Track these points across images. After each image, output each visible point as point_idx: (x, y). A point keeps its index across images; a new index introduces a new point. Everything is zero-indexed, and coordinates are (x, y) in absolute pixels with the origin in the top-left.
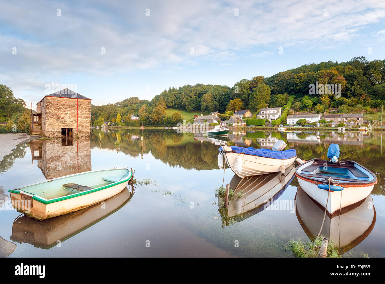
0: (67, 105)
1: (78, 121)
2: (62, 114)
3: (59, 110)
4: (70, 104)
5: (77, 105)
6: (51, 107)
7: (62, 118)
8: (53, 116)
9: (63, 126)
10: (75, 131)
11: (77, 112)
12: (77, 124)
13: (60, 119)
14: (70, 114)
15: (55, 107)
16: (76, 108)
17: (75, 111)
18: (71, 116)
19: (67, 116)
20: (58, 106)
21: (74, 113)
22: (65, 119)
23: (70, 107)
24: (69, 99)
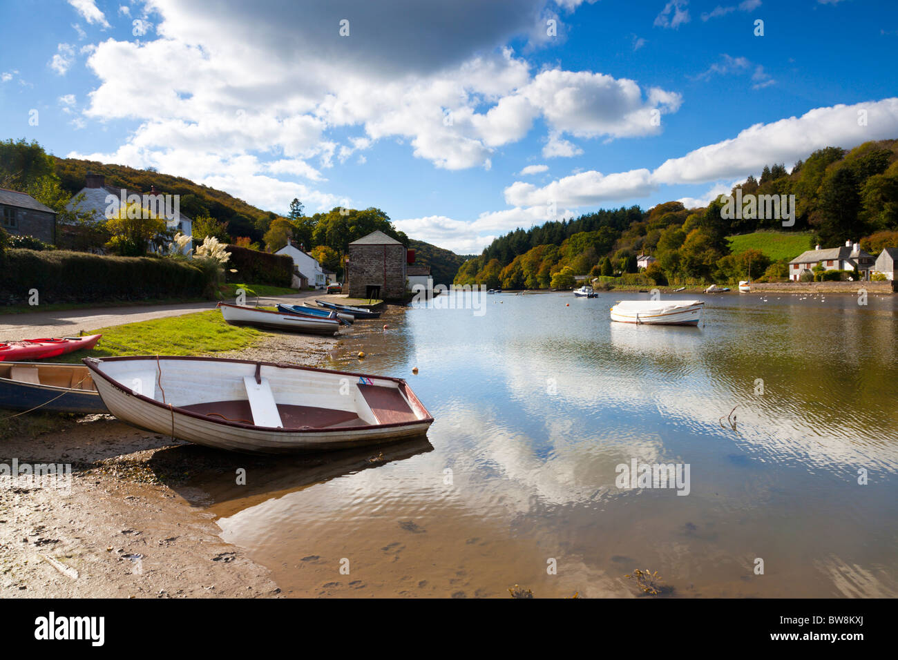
0: (372, 255)
1: (386, 275)
3: (363, 261)
4: (376, 253)
5: (385, 254)
6: (354, 259)
7: (367, 272)
8: (356, 269)
9: (368, 283)
10: (382, 289)
11: (385, 263)
12: (385, 279)
13: (365, 273)
14: (377, 266)
15: (359, 258)
16: (383, 257)
17: (382, 262)
18: (378, 269)
19: (373, 269)
20: (362, 256)
21: (382, 264)
22: (370, 273)
23: (376, 257)
24: (375, 247)
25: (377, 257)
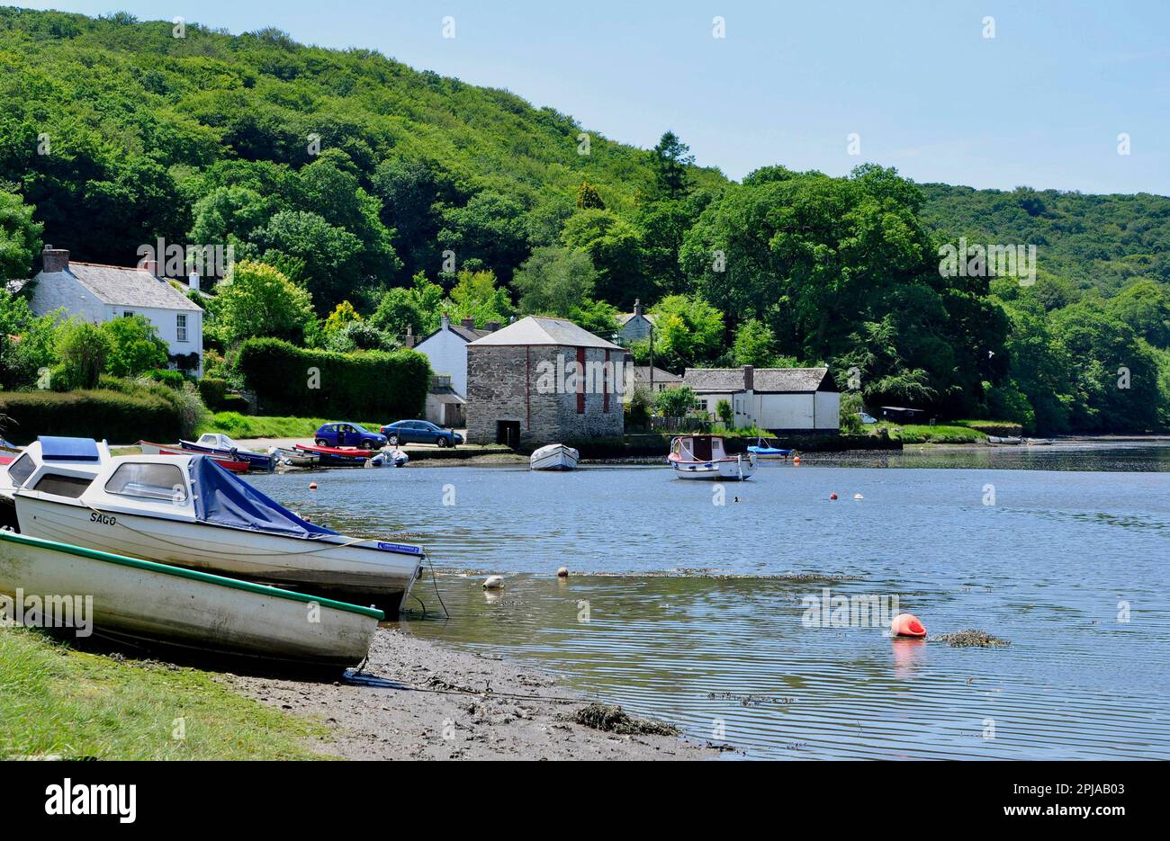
0: (506, 365)
1: (531, 401)
2: (496, 387)
3: (491, 375)
4: (513, 361)
5: (528, 363)
6: (475, 372)
7: (497, 396)
8: (479, 390)
9: (500, 416)
10: (524, 429)
11: (528, 379)
12: (529, 409)
13: (493, 398)
14: (514, 385)
15: (483, 371)
16: (524, 369)
17: (523, 378)
18: (516, 390)
19: (507, 391)
20: (489, 368)
21: (522, 382)
22: (503, 397)
23: (512, 367)
24: (512, 350)
25: (515, 368)
